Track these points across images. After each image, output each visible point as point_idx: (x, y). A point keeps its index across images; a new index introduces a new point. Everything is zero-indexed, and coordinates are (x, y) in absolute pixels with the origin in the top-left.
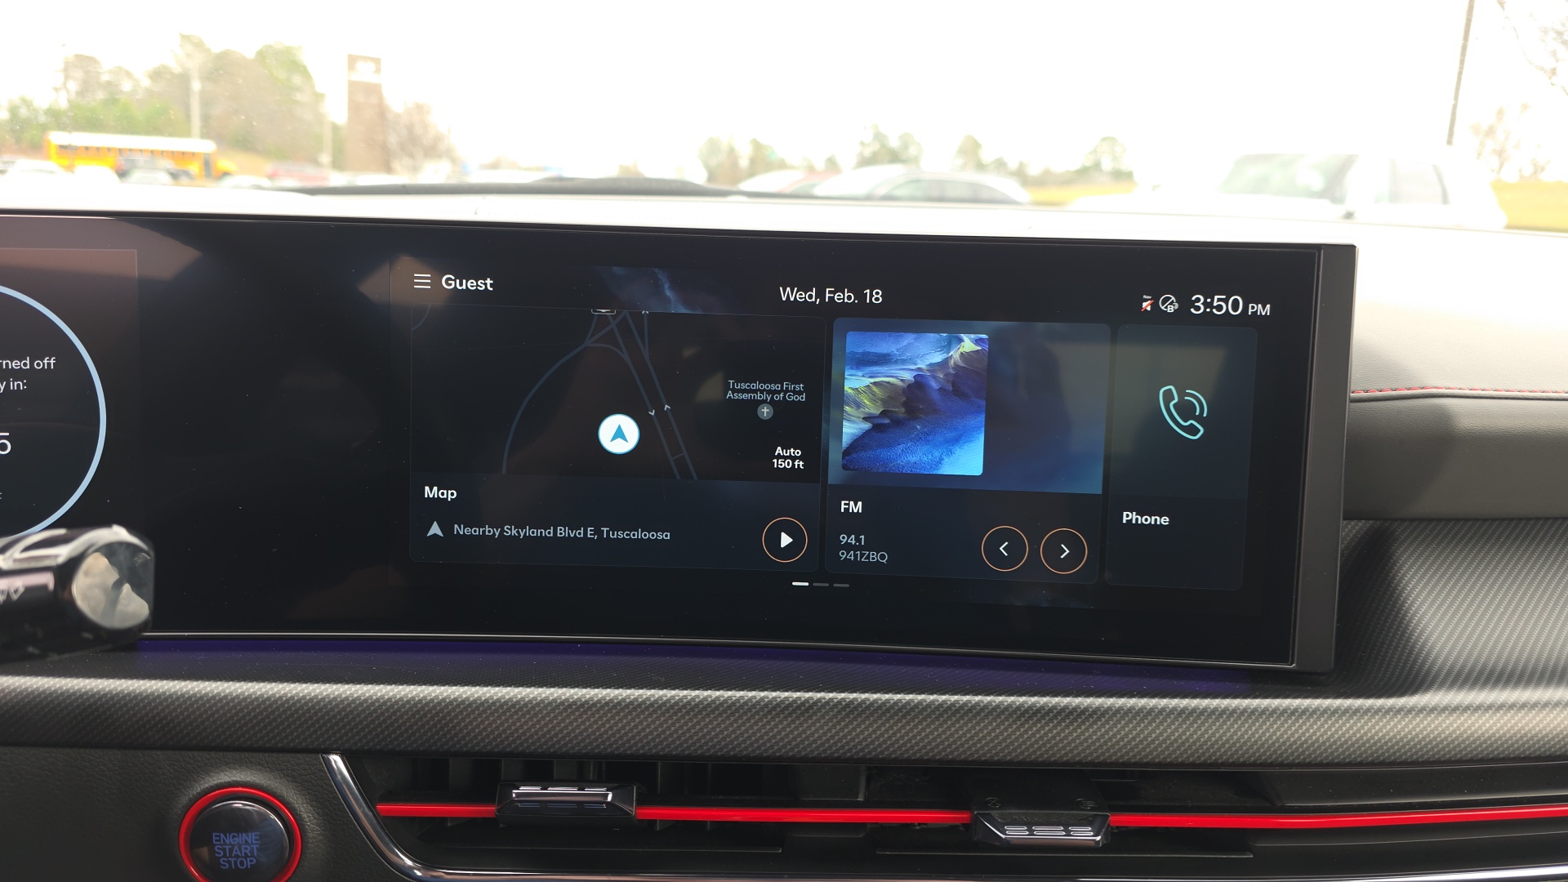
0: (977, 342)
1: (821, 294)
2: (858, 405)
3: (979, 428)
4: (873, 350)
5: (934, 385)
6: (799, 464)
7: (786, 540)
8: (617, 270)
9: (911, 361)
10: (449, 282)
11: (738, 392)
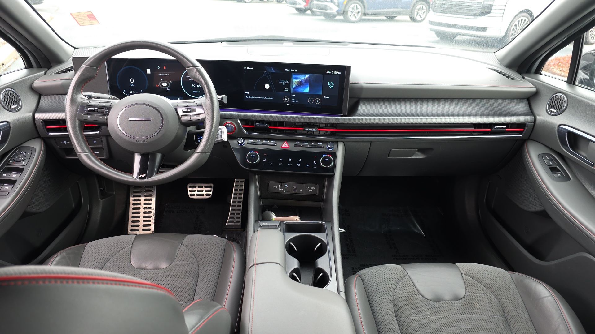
0: (308, 76)
1: (290, 70)
2: (294, 84)
3: (308, 87)
4: (296, 77)
5: (303, 81)
6: (288, 90)
7: (286, 99)
8: (267, 67)
9: (300, 78)
10: (248, 68)
11: (281, 82)
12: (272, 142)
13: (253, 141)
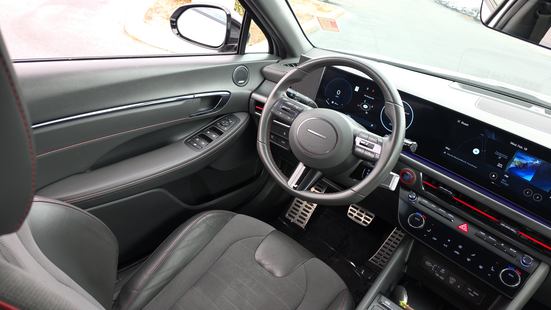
0: (539, 162)
1: (517, 145)
2: (515, 163)
3: (533, 174)
4: (521, 156)
5: (529, 165)
6: (501, 167)
7: (494, 176)
8: (487, 130)
9: (527, 160)
10: (462, 123)
11: (497, 153)
12: (450, 215)
13: (427, 202)
